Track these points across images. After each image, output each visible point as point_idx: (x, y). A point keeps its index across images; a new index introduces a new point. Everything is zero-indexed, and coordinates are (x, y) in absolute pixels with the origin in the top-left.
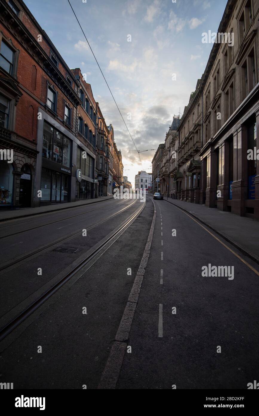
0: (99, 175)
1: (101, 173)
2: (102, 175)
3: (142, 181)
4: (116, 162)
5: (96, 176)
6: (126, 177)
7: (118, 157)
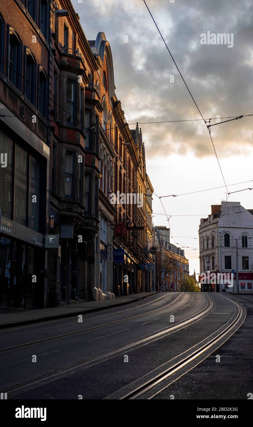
0: (62, 220)
1: (70, 210)
2: (72, 218)
3: (227, 244)
4: (123, 171)
5: (52, 222)
6: (164, 229)
7: (132, 153)
